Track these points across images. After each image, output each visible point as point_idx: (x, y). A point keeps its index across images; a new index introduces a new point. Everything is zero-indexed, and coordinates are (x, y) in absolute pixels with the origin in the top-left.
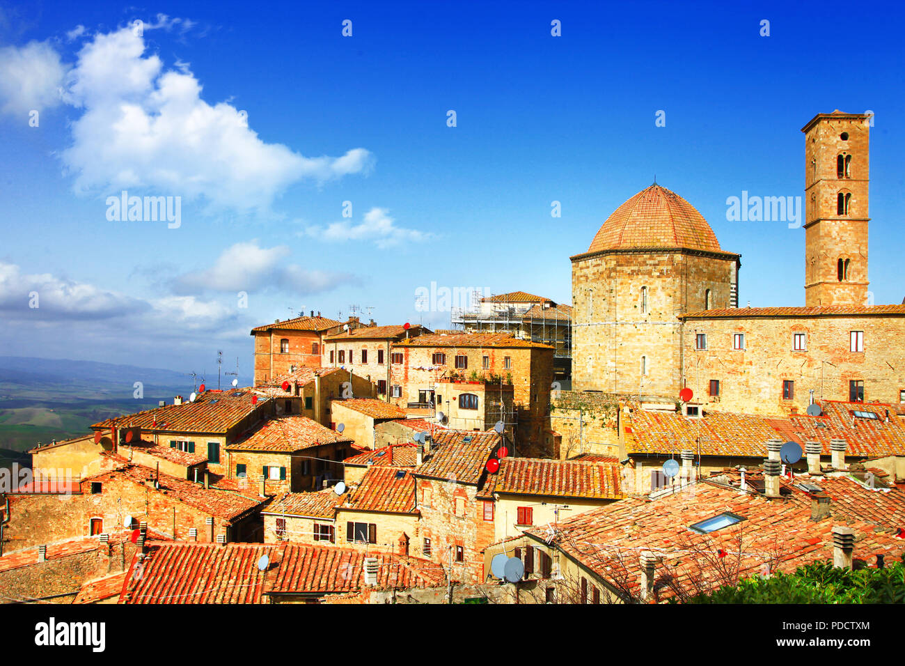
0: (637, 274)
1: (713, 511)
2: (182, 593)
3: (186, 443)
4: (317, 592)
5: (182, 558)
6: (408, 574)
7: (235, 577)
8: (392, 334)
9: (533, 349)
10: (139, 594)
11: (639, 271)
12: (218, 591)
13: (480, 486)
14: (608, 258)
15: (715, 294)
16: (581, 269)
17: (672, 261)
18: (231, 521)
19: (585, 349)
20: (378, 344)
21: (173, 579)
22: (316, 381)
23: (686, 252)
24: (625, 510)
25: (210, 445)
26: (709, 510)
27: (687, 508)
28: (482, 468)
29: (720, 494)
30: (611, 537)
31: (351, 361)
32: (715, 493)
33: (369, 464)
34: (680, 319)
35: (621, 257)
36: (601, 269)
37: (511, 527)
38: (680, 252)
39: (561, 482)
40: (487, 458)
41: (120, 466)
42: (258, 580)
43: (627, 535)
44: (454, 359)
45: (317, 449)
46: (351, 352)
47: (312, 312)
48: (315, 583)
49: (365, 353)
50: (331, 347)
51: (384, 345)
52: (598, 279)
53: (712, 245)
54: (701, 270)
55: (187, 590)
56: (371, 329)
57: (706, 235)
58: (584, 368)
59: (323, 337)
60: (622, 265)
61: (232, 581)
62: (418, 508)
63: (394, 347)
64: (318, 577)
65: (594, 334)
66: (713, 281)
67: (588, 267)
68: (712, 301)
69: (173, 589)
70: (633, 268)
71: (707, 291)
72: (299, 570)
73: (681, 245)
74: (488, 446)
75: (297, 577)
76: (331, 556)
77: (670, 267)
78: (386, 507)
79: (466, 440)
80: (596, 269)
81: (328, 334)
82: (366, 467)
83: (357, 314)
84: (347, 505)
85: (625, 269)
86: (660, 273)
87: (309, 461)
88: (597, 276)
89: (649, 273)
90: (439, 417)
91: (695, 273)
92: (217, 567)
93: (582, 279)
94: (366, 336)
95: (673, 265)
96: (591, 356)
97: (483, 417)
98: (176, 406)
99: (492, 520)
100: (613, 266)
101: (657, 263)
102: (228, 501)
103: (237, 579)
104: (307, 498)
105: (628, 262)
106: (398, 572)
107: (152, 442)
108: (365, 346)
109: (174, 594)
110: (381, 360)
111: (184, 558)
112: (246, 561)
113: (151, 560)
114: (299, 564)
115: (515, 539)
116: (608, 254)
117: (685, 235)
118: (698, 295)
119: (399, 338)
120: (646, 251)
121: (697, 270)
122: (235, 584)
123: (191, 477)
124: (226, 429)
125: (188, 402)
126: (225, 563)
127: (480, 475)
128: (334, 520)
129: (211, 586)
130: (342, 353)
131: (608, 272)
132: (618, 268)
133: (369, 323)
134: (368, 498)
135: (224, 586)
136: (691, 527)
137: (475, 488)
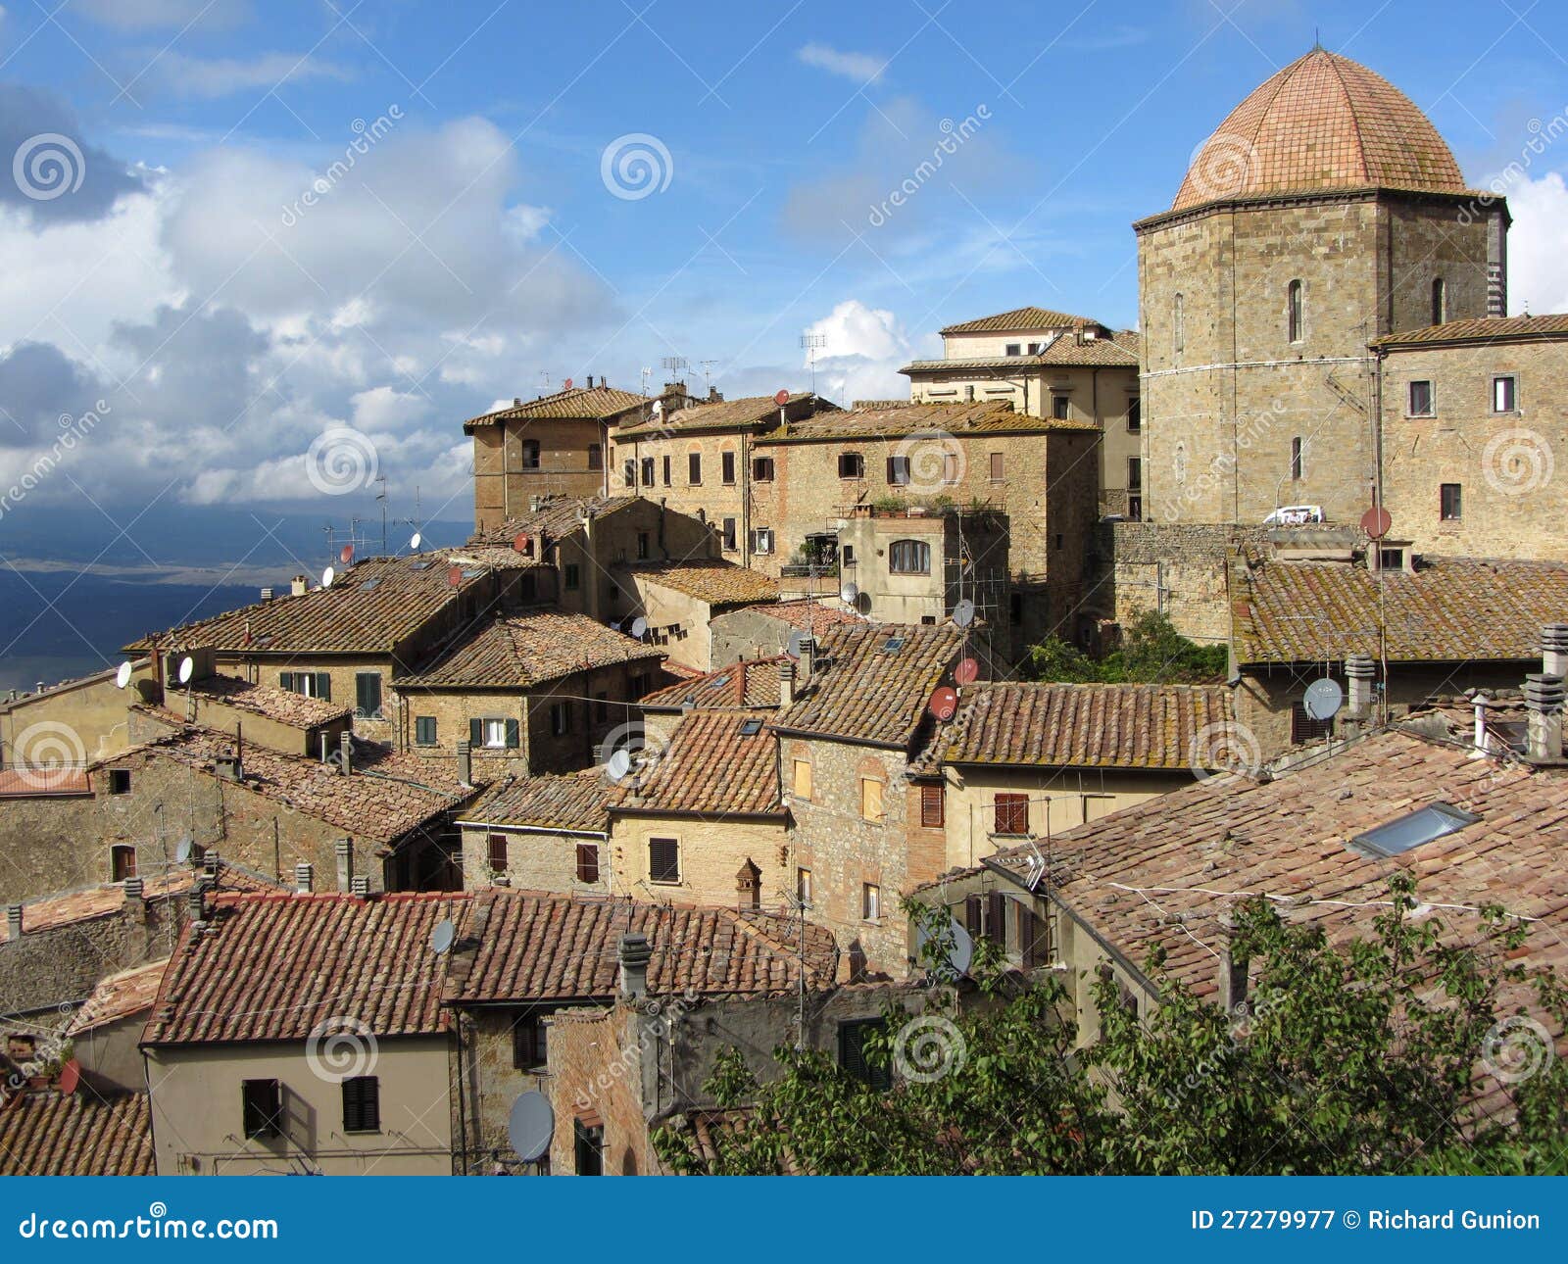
0: (1281, 253)
1: (1408, 801)
2: (275, 1004)
3: (312, 676)
4: (555, 999)
5: (279, 927)
6: (753, 952)
7: (386, 969)
8: (751, 416)
9: (1052, 433)
10: (189, 1007)
11: (1284, 245)
12: (350, 1000)
13: (914, 749)
14: (1215, 220)
15: (1455, 289)
16: (1157, 248)
17: (1355, 220)
18: (392, 843)
19: (1167, 427)
20: (723, 439)
21: (258, 974)
22: (587, 529)
23: (1386, 197)
24: (1211, 802)
25: (360, 678)
26: (1399, 799)
27: (1350, 796)
28: (921, 709)
29: (1428, 760)
30: (1172, 870)
31: (667, 479)
32: (1417, 756)
33: (687, 707)
34: (1373, 349)
35: (1243, 218)
36: (1201, 245)
37: (981, 839)
38: (1374, 198)
39: (1089, 733)
40: (932, 685)
41: (167, 732)
42: (433, 975)
43: (1210, 864)
44: (884, 463)
45: (583, 677)
46: (667, 460)
47: (590, 379)
48: (552, 980)
49: (695, 460)
50: (627, 451)
51: (734, 443)
52: (1195, 270)
53: (1445, 178)
54: (1422, 236)
55: (285, 999)
56: (708, 409)
57: (1432, 157)
58: (1167, 470)
59: (611, 431)
60: (1247, 235)
61: (380, 978)
62: (785, 802)
63: (758, 444)
64: (558, 964)
65: (1187, 394)
66: (1449, 258)
67: (1172, 244)
68: (1448, 303)
69: (259, 997)
70: (1271, 240)
71: (1437, 284)
72: (519, 951)
73: (1374, 185)
74: (939, 656)
75: (513, 967)
76: (589, 916)
77: (1351, 234)
78: (714, 803)
79: (889, 645)
80: (1189, 247)
81: (622, 423)
82: (678, 712)
83: (681, 376)
84: (632, 801)
85: (1253, 241)
86: (1331, 249)
87: (568, 703)
88: (1192, 263)
89: (1306, 250)
90: (847, 596)
91: (1409, 243)
92: (350, 946)
93: (1159, 271)
94: (699, 424)
95: (1358, 228)
96: (1181, 443)
97: (941, 591)
98: (294, 598)
99: (942, 826)
100: (1226, 238)
101: (1323, 225)
102: (391, 800)
103: (390, 974)
104: (554, 786)
105: (1259, 228)
106: (732, 949)
107: (239, 679)
108: (695, 445)
109: (259, 1007)
110: (729, 476)
111: (284, 930)
112: (411, 931)
113: (218, 935)
114: (520, 939)
115: (969, 876)
116: (1215, 211)
117: (1384, 160)
118: (1415, 293)
119: (768, 423)
120: (1300, 200)
121: (1411, 236)
122: (387, 982)
123: (313, 752)
124: (391, 643)
125: (319, 589)
126: (368, 939)
127: (915, 724)
128: (605, 834)
129: (335, 990)
130: (648, 464)
131: (1214, 252)
132: (1238, 242)
133: (707, 395)
134: (677, 783)
135: (362, 988)
136: (1354, 842)
137: (902, 755)
